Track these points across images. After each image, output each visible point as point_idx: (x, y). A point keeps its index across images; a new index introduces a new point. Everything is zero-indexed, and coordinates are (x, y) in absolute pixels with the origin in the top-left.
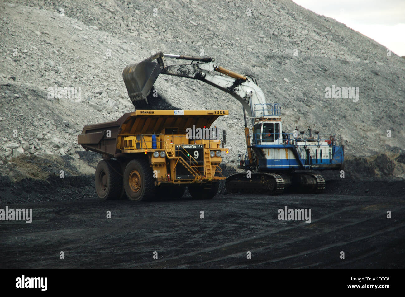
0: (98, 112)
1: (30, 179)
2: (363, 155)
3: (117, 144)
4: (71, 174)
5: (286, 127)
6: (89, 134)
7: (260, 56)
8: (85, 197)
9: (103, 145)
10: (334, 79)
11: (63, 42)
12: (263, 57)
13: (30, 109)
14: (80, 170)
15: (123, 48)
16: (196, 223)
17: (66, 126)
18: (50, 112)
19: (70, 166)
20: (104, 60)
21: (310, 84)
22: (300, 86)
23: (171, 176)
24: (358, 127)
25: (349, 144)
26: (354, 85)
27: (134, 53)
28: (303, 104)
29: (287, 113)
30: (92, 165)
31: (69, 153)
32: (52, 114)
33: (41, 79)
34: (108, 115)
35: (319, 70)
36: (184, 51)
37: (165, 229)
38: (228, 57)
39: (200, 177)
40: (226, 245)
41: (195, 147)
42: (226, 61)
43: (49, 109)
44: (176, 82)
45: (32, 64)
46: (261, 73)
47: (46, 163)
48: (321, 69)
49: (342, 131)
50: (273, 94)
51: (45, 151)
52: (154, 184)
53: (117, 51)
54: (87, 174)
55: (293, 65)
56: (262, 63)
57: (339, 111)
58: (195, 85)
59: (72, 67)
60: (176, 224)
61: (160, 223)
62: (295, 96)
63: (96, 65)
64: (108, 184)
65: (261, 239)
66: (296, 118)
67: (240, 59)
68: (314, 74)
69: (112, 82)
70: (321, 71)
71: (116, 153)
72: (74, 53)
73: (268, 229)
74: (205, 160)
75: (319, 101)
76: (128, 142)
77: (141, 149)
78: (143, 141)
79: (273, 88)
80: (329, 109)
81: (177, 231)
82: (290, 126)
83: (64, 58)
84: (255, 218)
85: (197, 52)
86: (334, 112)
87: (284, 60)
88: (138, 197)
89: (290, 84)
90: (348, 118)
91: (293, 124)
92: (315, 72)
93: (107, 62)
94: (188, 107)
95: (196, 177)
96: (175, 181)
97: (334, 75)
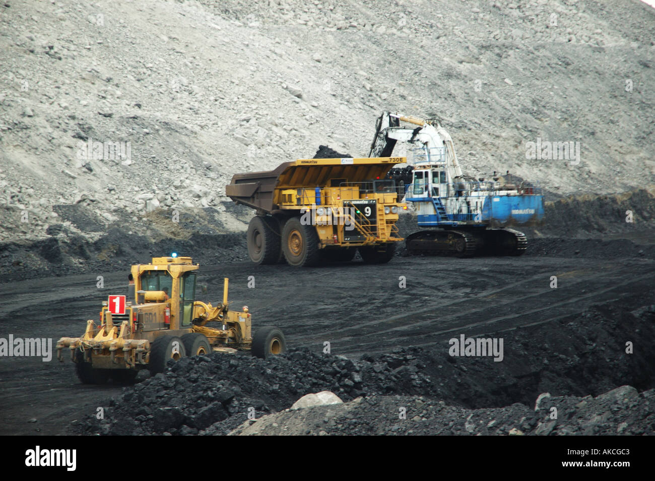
0: (245, 146)
1: (171, 239)
2: (613, 192)
3: (274, 198)
4: (217, 231)
5: (501, 155)
6: (239, 184)
7: (471, 46)
8: (234, 260)
9: (257, 199)
10: (580, 76)
11: (197, 50)
12: (474, 47)
13: (164, 148)
14: (227, 226)
15: (276, 52)
16: (365, 294)
17: (207, 168)
18: (187, 150)
19: (215, 221)
20: (251, 73)
21: (543, 87)
22: (528, 90)
23: (337, 237)
24: (612, 148)
25: (593, 176)
26: (610, 85)
27: (291, 58)
28: (531, 117)
29: (503, 135)
30: (241, 219)
31: (212, 204)
32: (189, 153)
33: (172, 104)
34: (259, 151)
35: (558, 64)
36: (360, 45)
37: (330, 300)
38: (424, 50)
39: (372, 238)
40: (393, 318)
41: (366, 202)
42: (420, 56)
43: (185, 147)
44: (347, 97)
45: (160, 83)
46: (471, 72)
47: (187, 219)
48: (560, 63)
49: (587, 155)
50: (487, 104)
51: (184, 203)
52: (317, 247)
53: (268, 57)
54: (237, 232)
55: (518, 59)
56: (473, 56)
57: (585, 125)
58: (373, 100)
59: (210, 85)
60: (342, 295)
61: (325, 294)
62: (520, 106)
63: (241, 79)
64: (264, 246)
65: (432, 311)
66: (516, 142)
67: (441, 53)
68: (550, 70)
69: (263, 104)
70: (560, 65)
71: (273, 209)
72: (212, 64)
73: (442, 300)
74: (378, 218)
75: (555, 111)
76: (287, 196)
77: (301, 205)
78: (305, 196)
79: (487, 94)
80: (570, 123)
81: (343, 303)
82: (507, 154)
83: (199, 72)
84: (432, 288)
85: (378, 46)
86: (578, 127)
87: (505, 51)
88: (299, 261)
89: (513, 88)
90: (599, 135)
91: (512, 151)
92: (551, 67)
93: (255, 74)
94: (364, 134)
95: (368, 239)
96: (343, 243)
97: (580, 71)
